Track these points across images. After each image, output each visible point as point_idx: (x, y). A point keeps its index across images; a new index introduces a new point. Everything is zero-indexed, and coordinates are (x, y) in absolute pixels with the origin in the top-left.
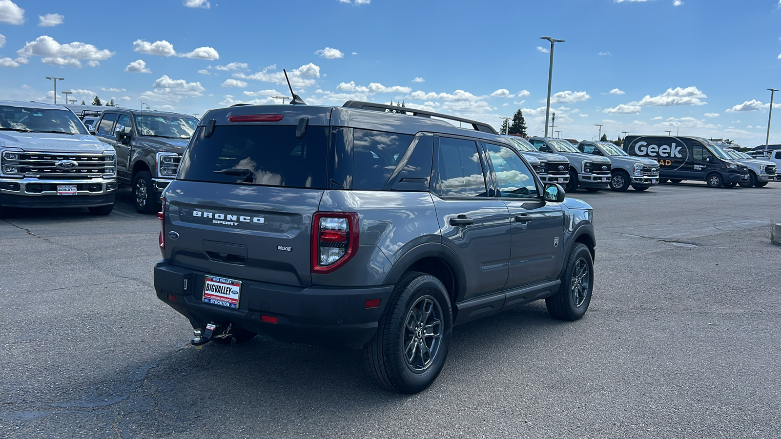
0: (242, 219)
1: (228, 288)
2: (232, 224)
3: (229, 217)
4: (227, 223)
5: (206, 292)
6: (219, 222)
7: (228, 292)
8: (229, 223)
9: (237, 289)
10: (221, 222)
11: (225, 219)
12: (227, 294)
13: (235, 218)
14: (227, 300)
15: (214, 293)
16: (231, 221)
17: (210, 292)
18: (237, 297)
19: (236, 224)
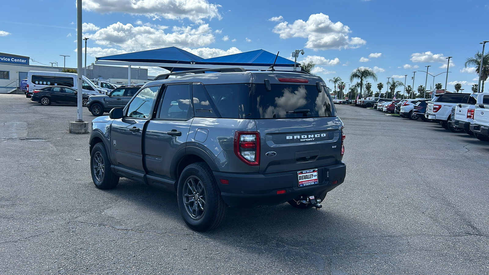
0: (316, 136)
1: (311, 175)
2: (311, 139)
3: (310, 136)
4: (309, 140)
5: (300, 181)
6: (304, 140)
7: (311, 177)
8: (310, 139)
9: (316, 173)
10: (306, 140)
11: (308, 138)
12: (311, 178)
13: (312, 136)
14: (312, 181)
15: (304, 180)
16: (311, 138)
17: (302, 180)
18: (316, 178)
19: (313, 139)
